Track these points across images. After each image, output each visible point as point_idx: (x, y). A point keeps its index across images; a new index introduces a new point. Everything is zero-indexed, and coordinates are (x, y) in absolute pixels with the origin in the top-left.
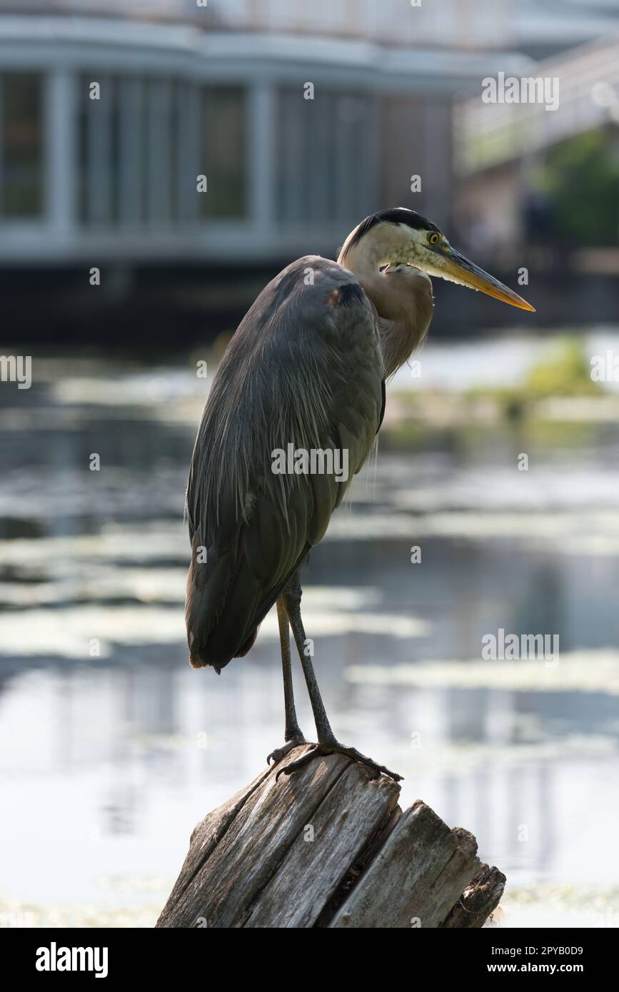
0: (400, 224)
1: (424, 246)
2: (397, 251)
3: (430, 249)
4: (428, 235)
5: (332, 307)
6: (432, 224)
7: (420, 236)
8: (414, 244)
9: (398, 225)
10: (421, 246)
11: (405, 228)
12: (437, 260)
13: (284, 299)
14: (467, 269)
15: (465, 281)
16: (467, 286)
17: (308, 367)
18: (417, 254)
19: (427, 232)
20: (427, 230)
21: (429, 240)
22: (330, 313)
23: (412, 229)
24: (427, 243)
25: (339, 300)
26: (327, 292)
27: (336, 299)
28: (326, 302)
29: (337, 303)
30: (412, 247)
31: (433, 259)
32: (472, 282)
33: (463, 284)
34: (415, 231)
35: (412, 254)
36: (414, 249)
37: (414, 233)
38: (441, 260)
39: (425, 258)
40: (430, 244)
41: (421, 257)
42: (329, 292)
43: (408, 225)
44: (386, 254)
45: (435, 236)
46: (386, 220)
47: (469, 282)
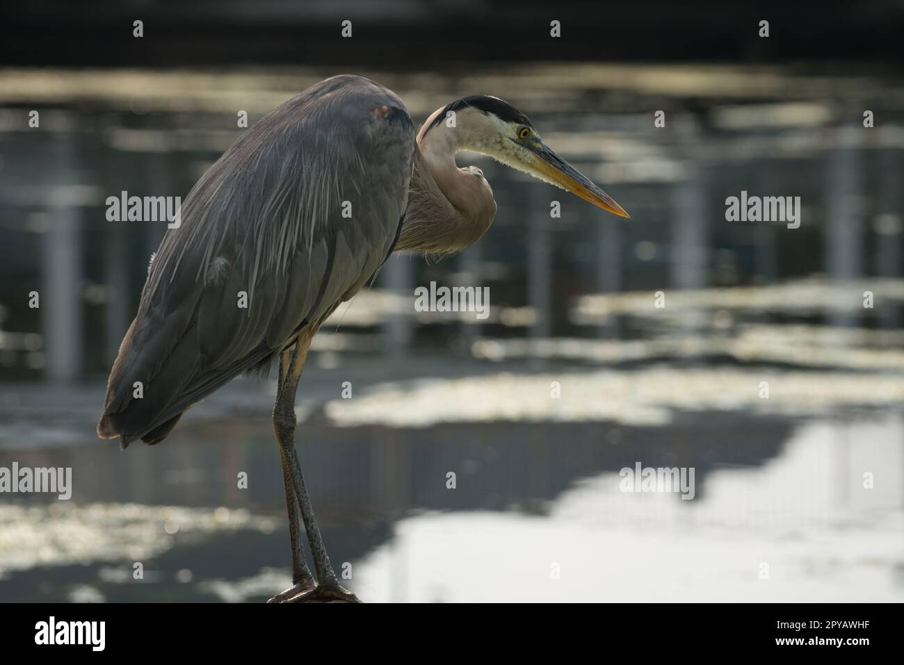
0: (489, 113)
1: (512, 140)
2: (482, 140)
3: (517, 143)
4: (518, 129)
5: (375, 117)
6: (523, 117)
7: (509, 129)
8: (501, 137)
9: (487, 114)
10: (508, 139)
11: (493, 119)
12: (525, 156)
13: (329, 92)
14: (558, 168)
15: (555, 180)
16: (557, 185)
17: (328, 158)
18: (504, 148)
19: (518, 125)
20: (517, 123)
21: (519, 134)
22: (371, 122)
23: (502, 121)
24: (516, 137)
25: (386, 116)
26: (377, 103)
27: (383, 113)
28: (373, 110)
29: (383, 116)
30: (499, 140)
31: (521, 154)
32: (562, 182)
33: (552, 183)
34: (505, 123)
35: (499, 147)
36: (500, 143)
37: (503, 125)
38: (530, 156)
39: (512, 153)
40: (520, 138)
41: (508, 151)
42: (379, 105)
43: (497, 116)
44: (469, 140)
45: (526, 130)
46: (474, 106)
47: (559, 182)
